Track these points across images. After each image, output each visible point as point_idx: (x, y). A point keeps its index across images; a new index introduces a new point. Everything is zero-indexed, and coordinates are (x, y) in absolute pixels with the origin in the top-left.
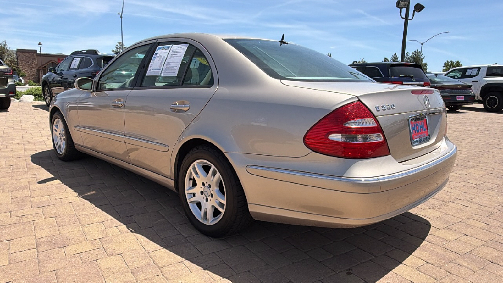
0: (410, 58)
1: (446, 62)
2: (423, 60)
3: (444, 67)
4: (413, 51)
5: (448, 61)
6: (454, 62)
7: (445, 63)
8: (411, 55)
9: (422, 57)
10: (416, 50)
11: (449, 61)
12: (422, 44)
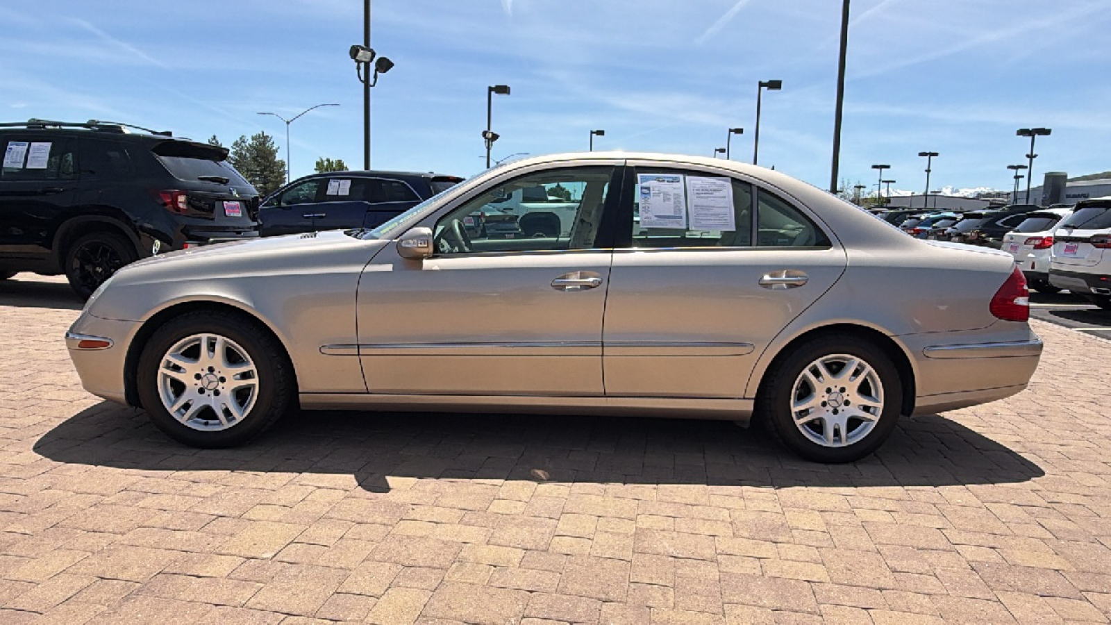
0: (250, 148)
1: (319, 160)
2: (277, 154)
3: (316, 169)
4: (254, 135)
5: (322, 160)
6: (333, 162)
7: (318, 164)
8: (250, 142)
9: (274, 148)
10: (261, 133)
11: (324, 159)
12: (288, 123)
